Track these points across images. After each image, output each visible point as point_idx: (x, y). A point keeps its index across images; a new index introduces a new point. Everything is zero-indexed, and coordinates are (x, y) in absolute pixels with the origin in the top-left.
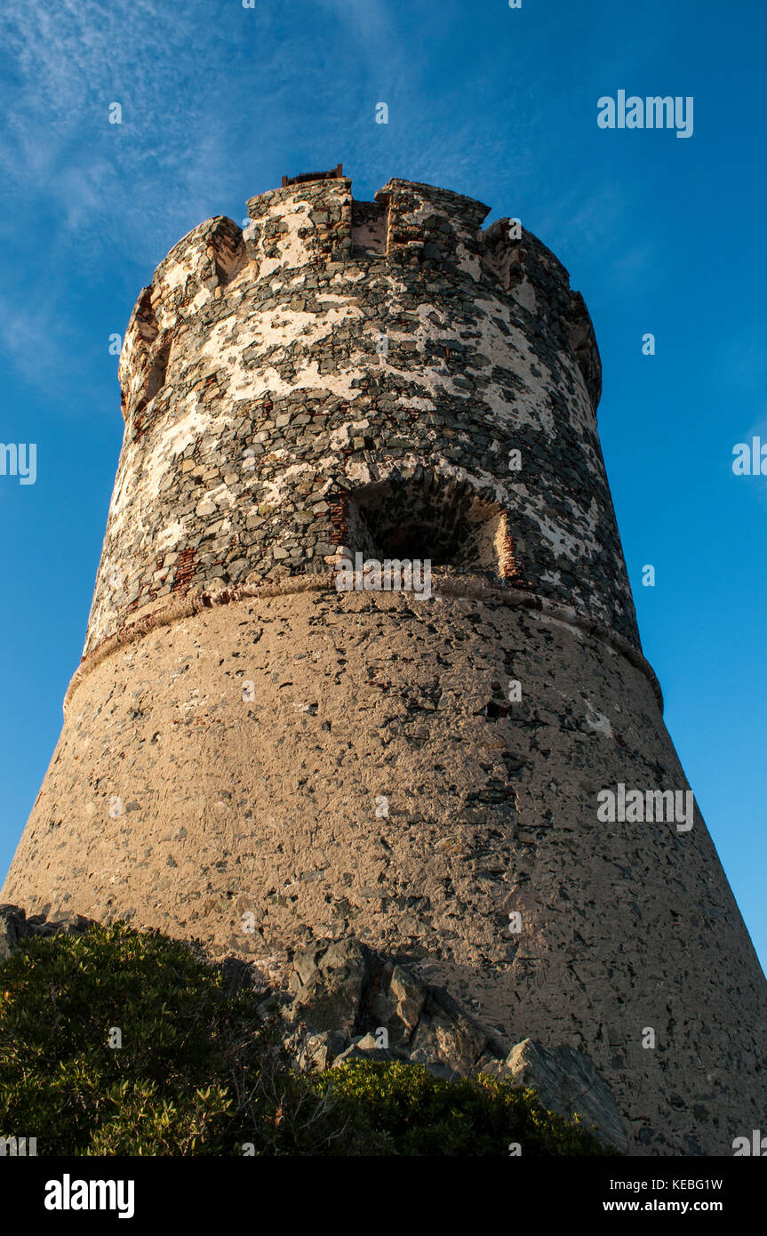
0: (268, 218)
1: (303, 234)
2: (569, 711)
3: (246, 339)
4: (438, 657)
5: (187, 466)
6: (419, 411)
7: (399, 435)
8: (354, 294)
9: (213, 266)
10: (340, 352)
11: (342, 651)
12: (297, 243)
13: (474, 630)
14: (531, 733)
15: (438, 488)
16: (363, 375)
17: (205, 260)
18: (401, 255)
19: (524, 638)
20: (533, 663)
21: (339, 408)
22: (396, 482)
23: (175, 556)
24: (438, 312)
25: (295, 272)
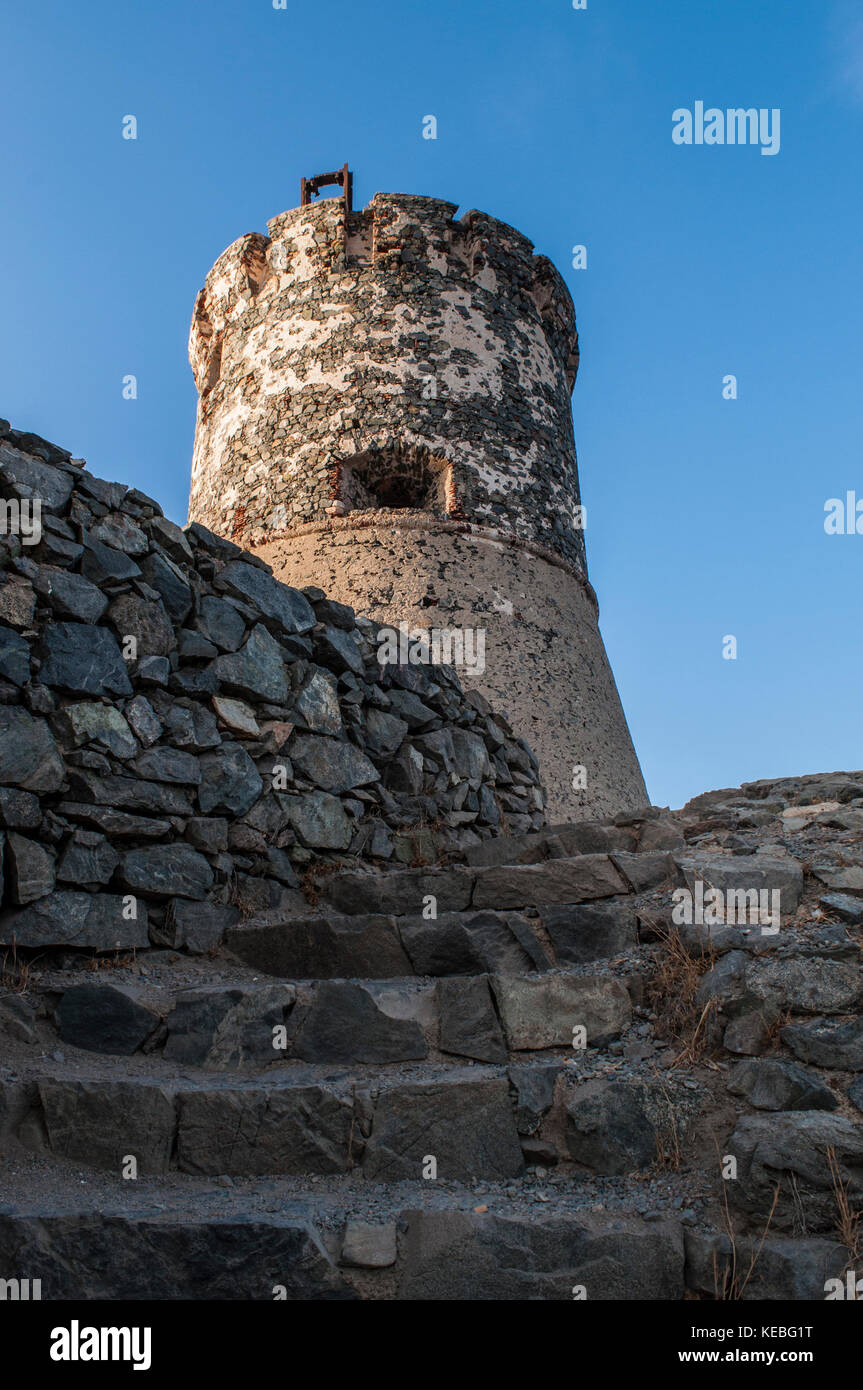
0: (282, 240)
1: (309, 252)
2: (481, 599)
3: (272, 344)
4: (394, 571)
5: (238, 446)
6: (392, 395)
7: (377, 416)
8: (348, 302)
9: (246, 280)
10: (337, 353)
11: (334, 571)
12: (305, 260)
13: (421, 551)
14: (450, 615)
15: (405, 451)
16: (353, 370)
17: (240, 276)
18: (383, 263)
19: (456, 554)
20: (459, 570)
21: (336, 399)
22: (374, 451)
23: (234, 512)
24: (410, 310)
25: (305, 284)
